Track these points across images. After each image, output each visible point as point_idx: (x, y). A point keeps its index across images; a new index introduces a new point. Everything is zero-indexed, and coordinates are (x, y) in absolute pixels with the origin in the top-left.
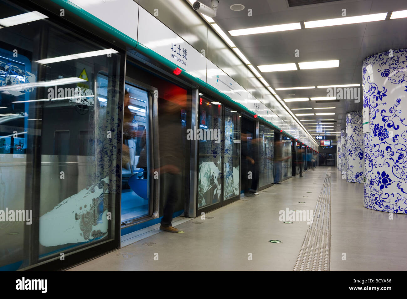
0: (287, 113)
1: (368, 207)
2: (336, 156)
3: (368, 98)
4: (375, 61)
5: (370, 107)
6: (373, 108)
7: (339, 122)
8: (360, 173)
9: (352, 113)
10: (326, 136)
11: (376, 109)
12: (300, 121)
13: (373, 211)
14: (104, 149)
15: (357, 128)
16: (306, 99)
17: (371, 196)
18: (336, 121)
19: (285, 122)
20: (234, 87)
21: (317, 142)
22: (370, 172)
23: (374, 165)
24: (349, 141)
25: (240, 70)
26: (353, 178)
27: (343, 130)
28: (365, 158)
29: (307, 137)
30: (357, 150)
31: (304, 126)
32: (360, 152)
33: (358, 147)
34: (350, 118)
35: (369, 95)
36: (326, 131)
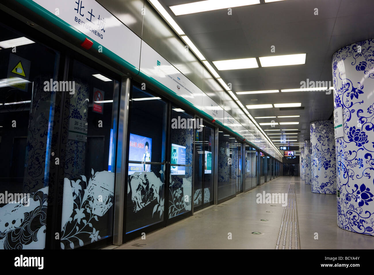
0: (250, 122)
1: (343, 227)
2: (299, 167)
3: (341, 96)
4: (348, 54)
5: (343, 108)
6: (348, 108)
7: (303, 132)
8: (326, 184)
9: (316, 122)
10: (290, 147)
11: (351, 109)
12: (264, 131)
13: (350, 233)
14: (35, 155)
15: (322, 138)
16: (270, 106)
17: (348, 214)
18: (300, 132)
19: (249, 131)
20: (183, 82)
21: (281, 153)
22: (345, 185)
23: (350, 176)
24: (313, 150)
25: (193, 67)
26: (318, 189)
27: (306, 141)
28: (339, 168)
29: (272, 148)
30: (323, 159)
31: (269, 136)
32: (325, 162)
33: (323, 157)
34: (314, 128)
35: (341, 93)
36: (290, 142)
